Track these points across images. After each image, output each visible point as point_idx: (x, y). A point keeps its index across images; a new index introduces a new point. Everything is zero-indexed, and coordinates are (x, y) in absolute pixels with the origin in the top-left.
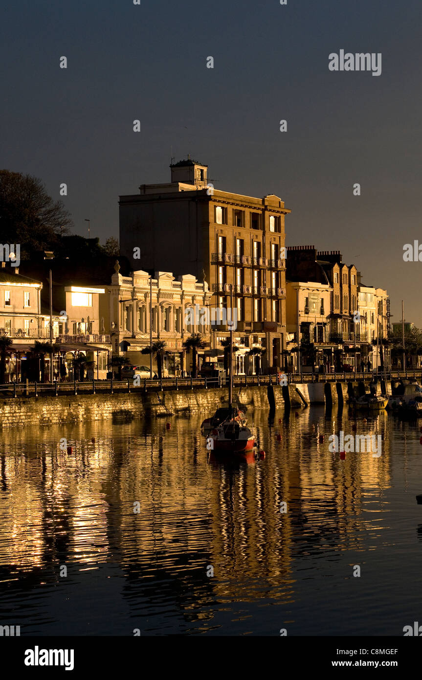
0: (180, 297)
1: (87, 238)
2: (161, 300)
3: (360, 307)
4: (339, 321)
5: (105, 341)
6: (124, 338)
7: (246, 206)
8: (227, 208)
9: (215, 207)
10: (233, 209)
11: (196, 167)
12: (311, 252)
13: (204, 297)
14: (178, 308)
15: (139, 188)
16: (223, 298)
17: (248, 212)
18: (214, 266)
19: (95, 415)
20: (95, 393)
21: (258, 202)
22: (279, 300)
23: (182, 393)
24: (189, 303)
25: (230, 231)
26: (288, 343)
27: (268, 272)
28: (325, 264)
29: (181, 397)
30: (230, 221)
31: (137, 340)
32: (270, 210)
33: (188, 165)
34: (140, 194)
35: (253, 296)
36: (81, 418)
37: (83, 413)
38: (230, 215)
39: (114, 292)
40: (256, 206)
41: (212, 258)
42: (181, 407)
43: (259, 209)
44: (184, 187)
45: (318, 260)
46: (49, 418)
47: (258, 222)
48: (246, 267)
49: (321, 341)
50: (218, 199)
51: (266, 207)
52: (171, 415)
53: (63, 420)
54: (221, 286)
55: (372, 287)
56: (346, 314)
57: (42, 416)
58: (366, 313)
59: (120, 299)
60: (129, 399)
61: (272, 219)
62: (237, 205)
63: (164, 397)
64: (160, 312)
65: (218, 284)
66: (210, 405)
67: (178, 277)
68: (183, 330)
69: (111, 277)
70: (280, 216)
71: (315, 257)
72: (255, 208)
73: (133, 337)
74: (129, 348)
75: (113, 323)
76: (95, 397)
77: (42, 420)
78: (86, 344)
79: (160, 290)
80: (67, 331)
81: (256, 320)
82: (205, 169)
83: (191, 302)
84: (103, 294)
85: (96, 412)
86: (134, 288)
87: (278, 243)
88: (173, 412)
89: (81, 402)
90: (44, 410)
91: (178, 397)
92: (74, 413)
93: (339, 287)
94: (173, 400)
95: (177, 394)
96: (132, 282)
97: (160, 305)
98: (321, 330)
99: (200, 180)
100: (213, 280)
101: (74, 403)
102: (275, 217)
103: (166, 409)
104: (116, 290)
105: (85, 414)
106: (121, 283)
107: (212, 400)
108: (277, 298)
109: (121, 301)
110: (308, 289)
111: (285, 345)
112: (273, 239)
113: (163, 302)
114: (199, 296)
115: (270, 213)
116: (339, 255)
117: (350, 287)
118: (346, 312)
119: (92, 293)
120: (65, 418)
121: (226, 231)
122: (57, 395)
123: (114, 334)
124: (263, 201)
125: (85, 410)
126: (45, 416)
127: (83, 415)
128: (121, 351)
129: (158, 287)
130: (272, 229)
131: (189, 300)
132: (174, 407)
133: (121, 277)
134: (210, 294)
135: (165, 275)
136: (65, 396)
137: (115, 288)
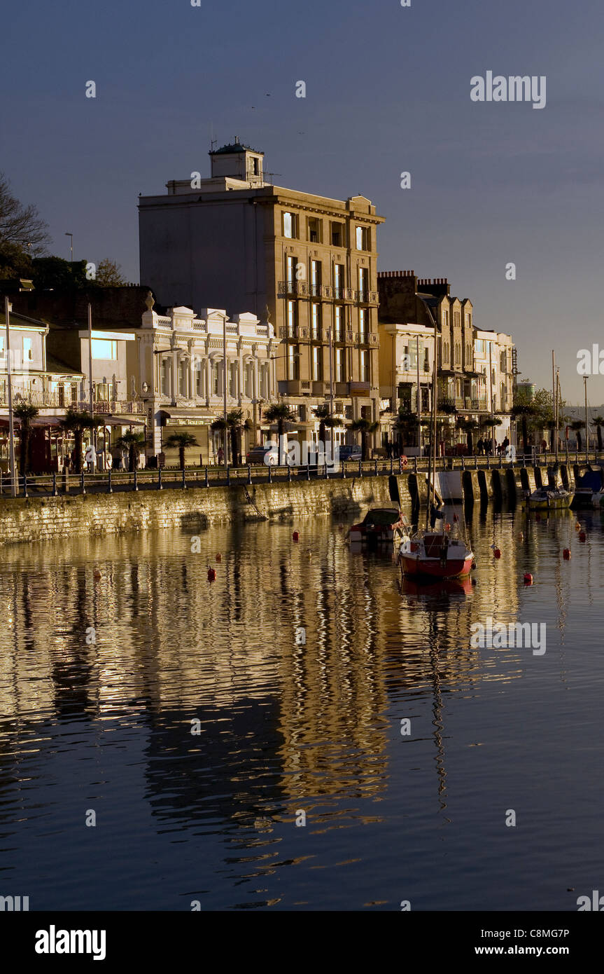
0: (236, 346)
1: (69, 260)
2: (210, 350)
3: (477, 361)
4: (450, 380)
5: (136, 411)
6: (161, 406)
7: (325, 212)
8: (298, 215)
9: (283, 213)
10: (307, 217)
11: (249, 155)
12: (408, 279)
13: (269, 346)
14: (233, 362)
15: (167, 186)
16: (294, 347)
17: (326, 220)
18: (282, 300)
19: (163, 520)
20: (162, 488)
21: (341, 206)
22: (369, 350)
23: (278, 487)
24: (249, 355)
25: (303, 248)
26: (382, 413)
27: (355, 310)
28: (427, 298)
29: (277, 493)
30: (303, 234)
31: (178, 409)
32: (358, 218)
33: (235, 151)
34: (166, 194)
35: (336, 345)
36: (145, 526)
37: (148, 517)
38: (303, 226)
39: (146, 338)
40: (337, 212)
41: (279, 289)
42: (277, 507)
43: (342, 216)
44: (233, 183)
45: (418, 291)
46: (102, 526)
47: (339, 236)
48: (325, 302)
49: (425, 409)
50: (286, 201)
51: (352, 213)
52: (263, 519)
53: (120, 528)
54: (291, 330)
55: (492, 331)
56: (458, 371)
57: (92, 523)
58: (485, 370)
59: (154, 349)
60: (209, 497)
61: (359, 230)
62: (313, 210)
63: (254, 493)
64: (210, 368)
65: (287, 327)
66: (314, 504)
67: (233, 316)
68: (240, 394)
69: (141, 316)
70: (370, 227)
71: (414, 287)
72: (336, 215)
73: (174, 405)
74: (168, 421)
75: (145, 385)
76: (164, 493)
77: (92, 528)
78: (111, 415)
79: (209, 335)
80: (83, 396)
81: (339, 380)
82: (260, 158)
83: (251, 352)
84: (133, 341)
85: (165, 516)
86: (174, 333)
87: (367, 267)
88: (266, 516)
89: (144, 501)
90: (95, 513)
91: (272, 493)
92: (136, 518)
93: (449, 332)
94: (266, 497)
95: (271, 488)
96: (171, 324)
97: (209, 358)
98: (425, 395)
99: (253, 173)
100: (280, 321)
101: (135, 503)
102: (363, 229)
103: (258, 511)
104: (148, 335)
105: (150, 518)
106: (155, 325)
107: (317, 496)
108: (366, 347)
109: (156, 352)
110: (408, 334)
111: (378, 415)
112: (360, 260)
113: (214, 353)
114: (261, 344)
115: (357, 222)
116: (446, 285)
117: (463, 332)
118: (458, 368)
119: (117, 340)
120: (123, 525)
121: (298, 249)
122: (111, 491)
123: (148, 400)
124: (348, 205)
125: (150, 514)
126: (97, 522)
127: (147, 521)
128: (157, 426)
129: (206, 332)
130: (359, 246)
131: (248, 350)
132: (267, 508)
133: (156, 317)
134: (277, 341)
135: (216, 314)
136: (124, 493)
137: (148, 332)
